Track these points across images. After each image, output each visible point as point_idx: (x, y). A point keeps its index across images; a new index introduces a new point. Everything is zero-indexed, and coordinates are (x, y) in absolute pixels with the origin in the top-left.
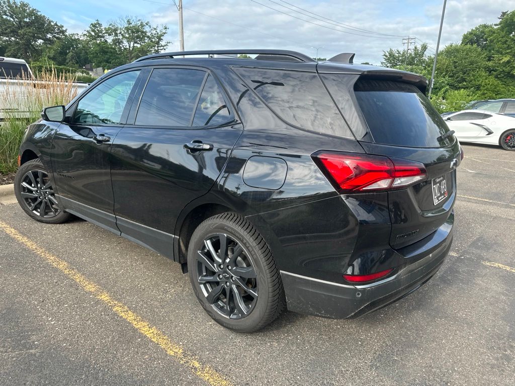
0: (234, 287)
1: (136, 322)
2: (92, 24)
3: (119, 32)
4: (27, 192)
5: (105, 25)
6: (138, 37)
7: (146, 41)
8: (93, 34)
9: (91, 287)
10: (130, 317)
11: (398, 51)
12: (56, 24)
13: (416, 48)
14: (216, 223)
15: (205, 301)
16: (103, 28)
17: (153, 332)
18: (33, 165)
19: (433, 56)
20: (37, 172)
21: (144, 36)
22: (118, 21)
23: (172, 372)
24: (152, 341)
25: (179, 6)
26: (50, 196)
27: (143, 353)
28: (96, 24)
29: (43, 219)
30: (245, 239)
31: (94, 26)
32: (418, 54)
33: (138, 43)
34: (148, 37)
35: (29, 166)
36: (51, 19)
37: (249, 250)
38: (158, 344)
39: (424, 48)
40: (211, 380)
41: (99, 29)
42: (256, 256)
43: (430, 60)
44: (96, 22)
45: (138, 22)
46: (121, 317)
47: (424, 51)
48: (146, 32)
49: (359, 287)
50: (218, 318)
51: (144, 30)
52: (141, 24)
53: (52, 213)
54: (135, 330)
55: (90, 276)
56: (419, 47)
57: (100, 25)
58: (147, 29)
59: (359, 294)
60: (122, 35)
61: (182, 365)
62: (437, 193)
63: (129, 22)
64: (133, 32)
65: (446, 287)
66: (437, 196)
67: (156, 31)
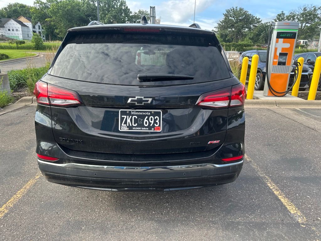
3: (296, 17)
5: (287, 14)
6: (310, 19)
7: (316, 21)
8: (278, 20)
12: (256, 18)
16: (285, 16)
21: (315, 18)
22: (297, 10)
28: (281, 14)
31: (279, 15)
33: (309, 23)
34: (318, 18)
36: (254, 15)
41: (282, 17)
44: (281, 13)
45: (312, 8)
48: (318, 14)
51: (316, 13)
52: (314, 9)
57: (283, 14)
58: (318, 12)
60: (298, 19)
62: (129, 123)
63: (305, 9)
64: (306, 16)
65: (217, 228)
66: (128, 125)
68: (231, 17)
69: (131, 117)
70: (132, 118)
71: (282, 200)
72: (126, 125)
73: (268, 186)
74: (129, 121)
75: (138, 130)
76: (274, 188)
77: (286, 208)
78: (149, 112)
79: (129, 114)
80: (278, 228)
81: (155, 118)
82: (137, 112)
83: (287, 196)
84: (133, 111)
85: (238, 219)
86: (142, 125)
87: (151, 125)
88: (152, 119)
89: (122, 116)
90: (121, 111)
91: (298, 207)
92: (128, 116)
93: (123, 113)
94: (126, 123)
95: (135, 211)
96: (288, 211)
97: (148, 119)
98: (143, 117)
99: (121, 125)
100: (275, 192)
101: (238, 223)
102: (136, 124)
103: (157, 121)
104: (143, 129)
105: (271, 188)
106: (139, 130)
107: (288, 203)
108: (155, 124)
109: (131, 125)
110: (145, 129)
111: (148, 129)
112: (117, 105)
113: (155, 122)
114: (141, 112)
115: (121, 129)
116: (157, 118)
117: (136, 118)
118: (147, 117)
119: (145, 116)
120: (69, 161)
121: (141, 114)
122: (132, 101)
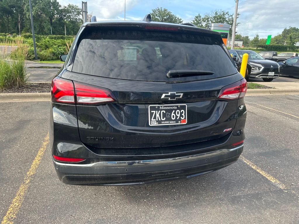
1: (38, 157)
2: (196, 17)
3: (209, 20)
5: (203, 16)
8: (196, 22)
10: (40, 154)
12: (178, 19)
16: (201, 18)
17: (36, 163)
21: (224, 21)
22: (211, 13)
24: (31, 166)
28: (198, 16)
31: (197, 17)
34: (226, 21)
36: (176, 16)
41: (199, 19)
44: (198, 15)
45: (222, 13)
48: (226, 18)
52: (223, 14)
54: (33, 159)
57: (200, 16)
58: (226, 16)
60: (211, 21)
62: (158, 117)
63: (216, 13)
64: (218, 19)
65: (226, 204)
66: (157, 120)
67: (232, 17)
68: (157, 16)
69: (159, 111)
70: (160, 113)
71: (261, 172)
72: (155, 120)
73: (245, 163)
74: (158, 115)
75: (166, 123)
76: (250, 164)
77: (267, 179)
78: (175, 106)
79: (158, 109)
80: (270, 195)
81: (181, 112)
82: (165, 106)
83: (263, 169)
84: (162, 107)
85: (237, 193)
86: (169, 119)
87: (178, 118)
88: (178, 112)
89: (152, 112)
90: (150, 107)
91: (275, 176)
92: (157, 111)
93: (152, 109)
94: (155, 118)
95: (150, 201)
96: (269, 181)
97: (175, 113)
98: (170, 111)
99: (151, 120)
100: (252, 167)
101: (239, 197)
102: (165, 118)
103: (182, 114)
104: (171, 122)
105: (248, 164)
106: (168, 123)
107: (266, 175)
108: (181, 117)
109: (160, 120)
110: (172, 122)
111: (175, 122)
112: (151, 101)
113: (181, 116)
114: (168, 106)
115: (151, 124)
116: (183, 111)
117: (165, 112)
118: (174, 111)
119: (172, 110)
120: (98, 159)
121: (169, 108)
122: (166, 96)
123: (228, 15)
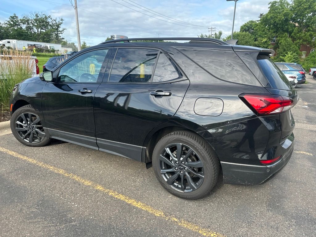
0: (187, 173)
1: (127, 200)
2: (11, 17)
3: (30, 22)
4: (19, 127)
5: (20, 17)
6: (43, 25)
7: (49, 28)
8: (12, 23)
9: (87, 183)
10: (122, 197)
11: (206, 35)
13: (216, 34)
14: (175, 138)
15: (166, 184)
16: (19, 19)
17: (140, 205)
18: (25, 109)
19: (225, 39)
20: (28, 114)
21: (47, 25)
22: (29, 15)
23: (164, 225)
24: (143, 210)
25: (75, 6)
26: (36, 129)
27: (142, 217)
28: (14, 17)
29: (31, 144)
30: (196, 145)
31: (13, 18)
32: (217, 37)
33: (44, 29)
34: (50, 25)
35: (22, 110)
37: (198, 151)
38: (147, 211)
39: (221, 34)
40: (188, 227)
41: (16, 20)
42: (204, 154)
43: (224, 40)
44: (14, 15)
45: (43, 16)
46: (117, 198)
47: (221, 35)
48: (49, 22)
49: (268, 166)
50: (175, 193)
51: (48, 21)
52: (45, 17)
53: (38, 140)
54: (129, 205)
55: (83, 176)
56: (218, 33)
57: (17, 17)
59: (268, 170)
60: (32, 24)
61: (168, 221)
63: (37, 15)
64: (40, 22)
67: (56, 22)
123: (51, 19)
